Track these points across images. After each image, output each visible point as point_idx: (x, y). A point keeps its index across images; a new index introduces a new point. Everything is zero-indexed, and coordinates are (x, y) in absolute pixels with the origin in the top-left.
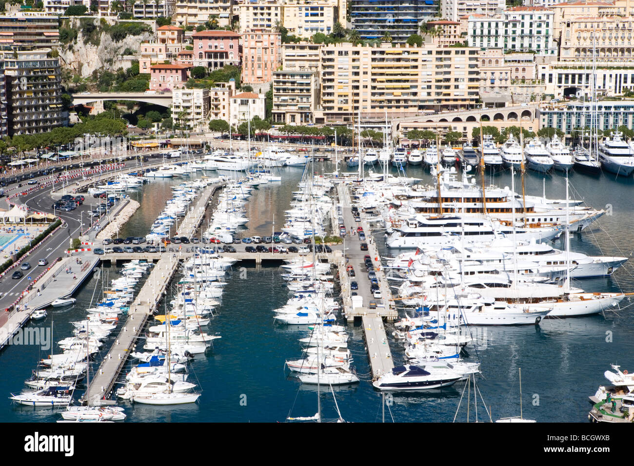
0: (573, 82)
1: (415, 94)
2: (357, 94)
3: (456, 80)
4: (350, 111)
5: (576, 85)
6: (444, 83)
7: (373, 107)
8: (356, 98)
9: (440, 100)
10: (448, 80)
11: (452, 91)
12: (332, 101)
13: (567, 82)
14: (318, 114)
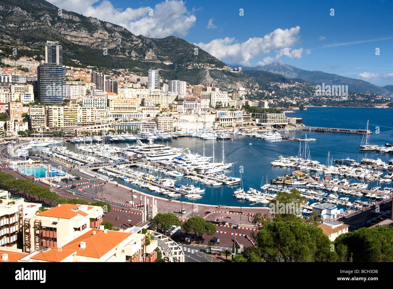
0: (117, 117)
1: (76, 121)
2: (60, 122)
3: (88, 116)
4: (58, 127)
5: (118, 118)
6: (85, 118)
7: (64, 125)
8: (59, 123)
9: (83, 123)
10: (86, 117)
11: (87, 120)
12: (52, 124)
13: (116, 117)
14: (47, 128)
